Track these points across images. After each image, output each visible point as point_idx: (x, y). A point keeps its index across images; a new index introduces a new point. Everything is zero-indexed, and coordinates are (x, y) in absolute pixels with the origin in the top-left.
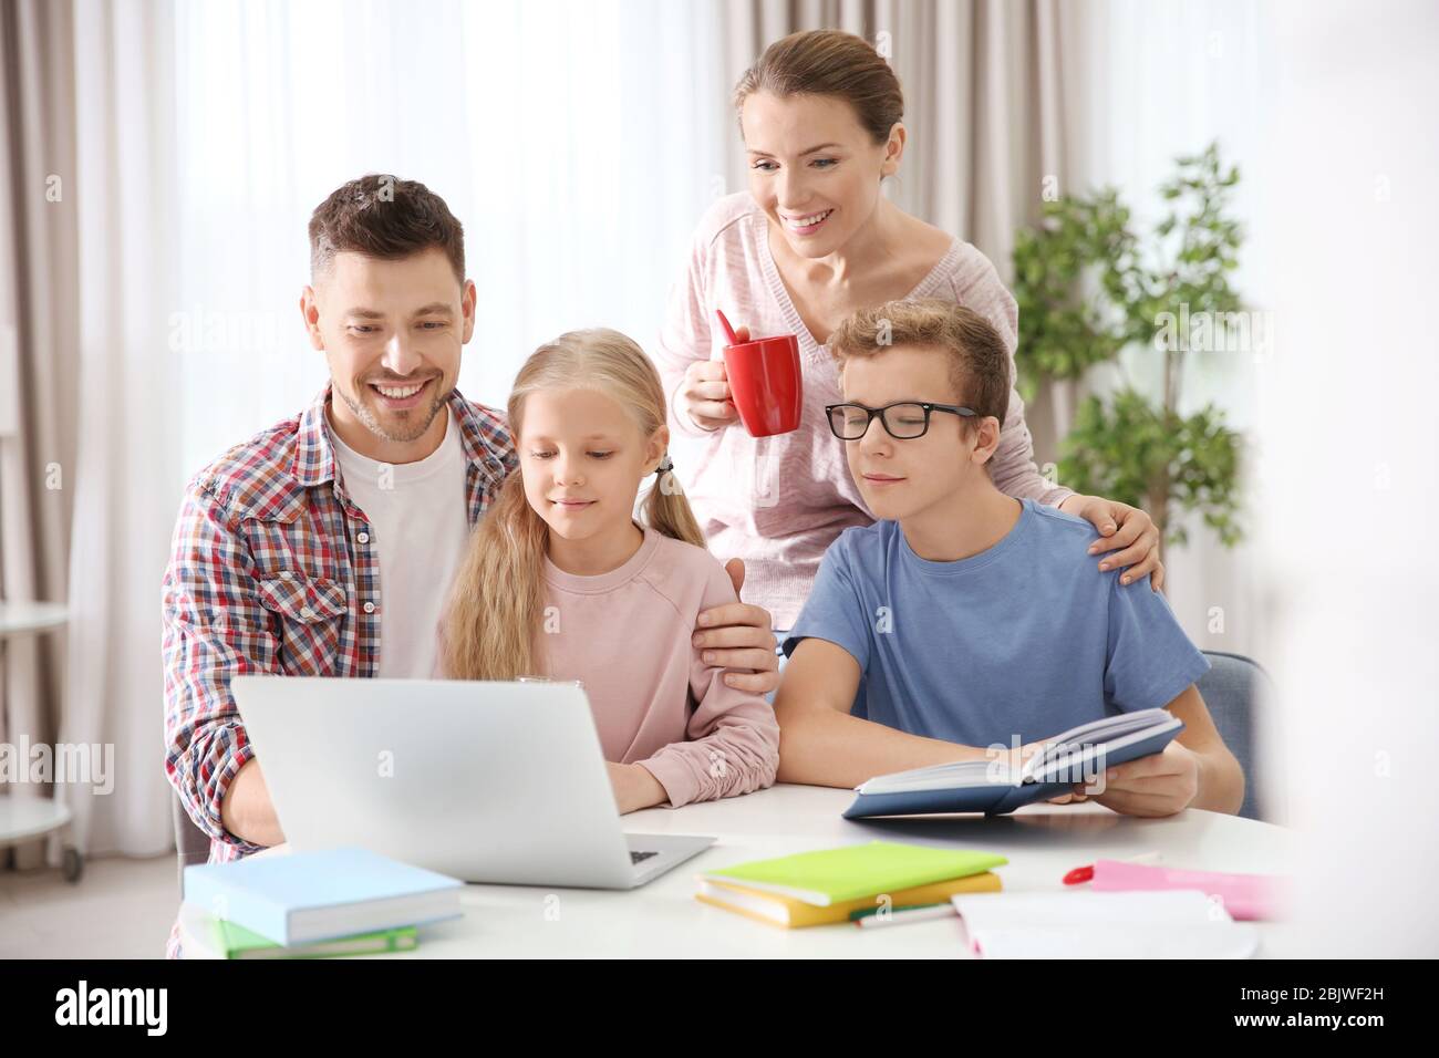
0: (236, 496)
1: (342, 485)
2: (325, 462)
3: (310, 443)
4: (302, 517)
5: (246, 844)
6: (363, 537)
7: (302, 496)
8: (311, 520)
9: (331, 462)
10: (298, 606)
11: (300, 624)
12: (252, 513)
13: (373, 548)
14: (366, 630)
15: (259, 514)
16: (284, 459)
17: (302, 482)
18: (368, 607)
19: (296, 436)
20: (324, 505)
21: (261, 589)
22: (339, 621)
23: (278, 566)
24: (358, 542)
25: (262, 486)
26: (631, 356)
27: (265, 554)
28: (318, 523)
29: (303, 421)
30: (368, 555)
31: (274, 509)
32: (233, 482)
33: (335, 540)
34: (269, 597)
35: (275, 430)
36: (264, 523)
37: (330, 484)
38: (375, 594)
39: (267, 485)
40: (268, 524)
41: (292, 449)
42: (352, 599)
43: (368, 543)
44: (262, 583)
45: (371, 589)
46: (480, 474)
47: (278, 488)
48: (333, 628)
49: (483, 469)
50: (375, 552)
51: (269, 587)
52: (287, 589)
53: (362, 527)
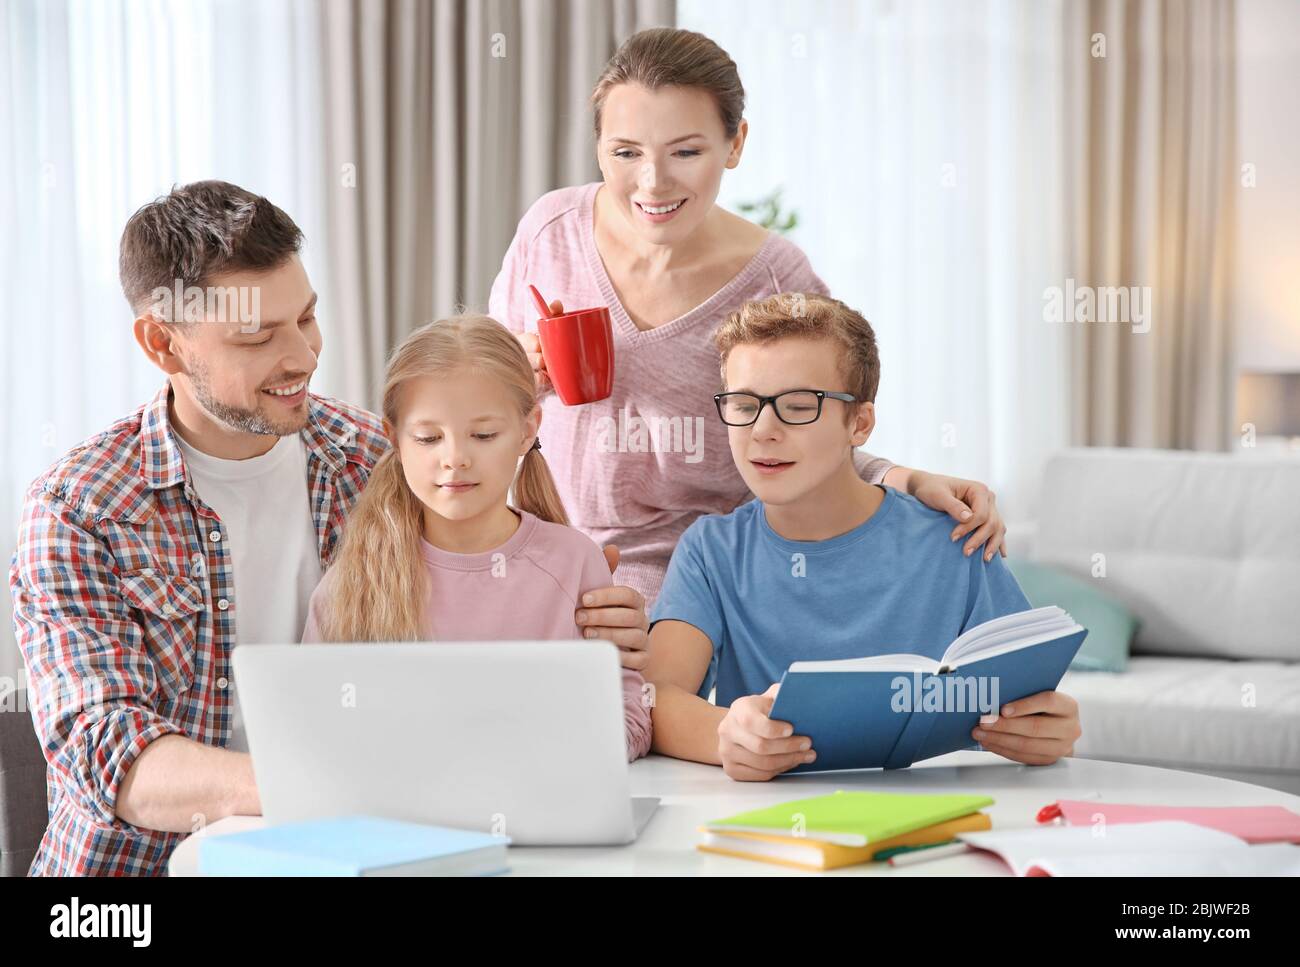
0: (88, 499)
1: (191, 485)
2: (174, 464)
3: (155, 444)
4: (153, 518)
5: (134, 830)
6: (215, 536)
7: (151, 498)
8: (161, 520)
9: (180, 464)
10: (160, 602)
11: (162, 620)
12: (107, 514)
13: (225, 546)
14: (222, 627)
15: (113, 515)
16: (129, 461)
17: (152, 485)
18: (223, 604)
19: (137, 438)
20: (173, 506)
21: (122, 586)
22: (195, 619)
23: (140, 563)
24: (209, 541)
25: (113, 488)
26: (505, 339)
27: (125, 552)
28: (169, 523)
29: (145, 420)
30: (221, 554)
31: (127, 511)
32: (83, 485)
33: (186, 540)
34: (132, 595)
35: (116, 432)
36: (119, 523)
37: (180, 486)
38: (229, 591)
39: (117, 488)
40: (123, 524)
41: (136, 449)
42: (209, 596)
43: (220, 541)
44: (124, 581)
45: (225, 587)
46: (321, 464)
47: (127, 490)
48: (190, 625)
49: (324, 459)
50: (228, 550)
51: (131, 585)
52: (149, 586)
53: (213, 525)
